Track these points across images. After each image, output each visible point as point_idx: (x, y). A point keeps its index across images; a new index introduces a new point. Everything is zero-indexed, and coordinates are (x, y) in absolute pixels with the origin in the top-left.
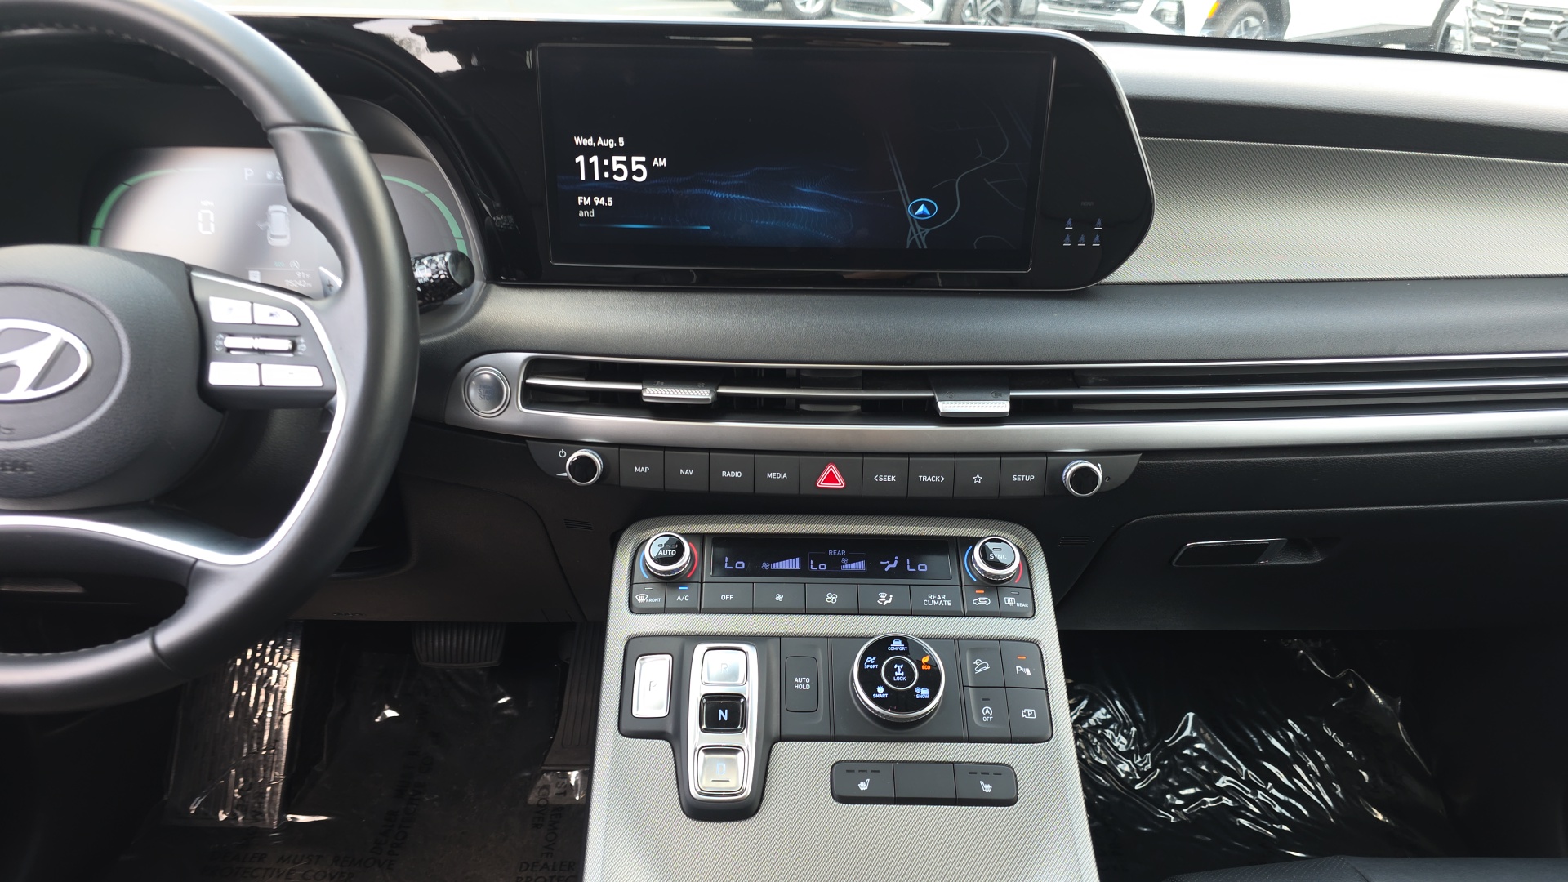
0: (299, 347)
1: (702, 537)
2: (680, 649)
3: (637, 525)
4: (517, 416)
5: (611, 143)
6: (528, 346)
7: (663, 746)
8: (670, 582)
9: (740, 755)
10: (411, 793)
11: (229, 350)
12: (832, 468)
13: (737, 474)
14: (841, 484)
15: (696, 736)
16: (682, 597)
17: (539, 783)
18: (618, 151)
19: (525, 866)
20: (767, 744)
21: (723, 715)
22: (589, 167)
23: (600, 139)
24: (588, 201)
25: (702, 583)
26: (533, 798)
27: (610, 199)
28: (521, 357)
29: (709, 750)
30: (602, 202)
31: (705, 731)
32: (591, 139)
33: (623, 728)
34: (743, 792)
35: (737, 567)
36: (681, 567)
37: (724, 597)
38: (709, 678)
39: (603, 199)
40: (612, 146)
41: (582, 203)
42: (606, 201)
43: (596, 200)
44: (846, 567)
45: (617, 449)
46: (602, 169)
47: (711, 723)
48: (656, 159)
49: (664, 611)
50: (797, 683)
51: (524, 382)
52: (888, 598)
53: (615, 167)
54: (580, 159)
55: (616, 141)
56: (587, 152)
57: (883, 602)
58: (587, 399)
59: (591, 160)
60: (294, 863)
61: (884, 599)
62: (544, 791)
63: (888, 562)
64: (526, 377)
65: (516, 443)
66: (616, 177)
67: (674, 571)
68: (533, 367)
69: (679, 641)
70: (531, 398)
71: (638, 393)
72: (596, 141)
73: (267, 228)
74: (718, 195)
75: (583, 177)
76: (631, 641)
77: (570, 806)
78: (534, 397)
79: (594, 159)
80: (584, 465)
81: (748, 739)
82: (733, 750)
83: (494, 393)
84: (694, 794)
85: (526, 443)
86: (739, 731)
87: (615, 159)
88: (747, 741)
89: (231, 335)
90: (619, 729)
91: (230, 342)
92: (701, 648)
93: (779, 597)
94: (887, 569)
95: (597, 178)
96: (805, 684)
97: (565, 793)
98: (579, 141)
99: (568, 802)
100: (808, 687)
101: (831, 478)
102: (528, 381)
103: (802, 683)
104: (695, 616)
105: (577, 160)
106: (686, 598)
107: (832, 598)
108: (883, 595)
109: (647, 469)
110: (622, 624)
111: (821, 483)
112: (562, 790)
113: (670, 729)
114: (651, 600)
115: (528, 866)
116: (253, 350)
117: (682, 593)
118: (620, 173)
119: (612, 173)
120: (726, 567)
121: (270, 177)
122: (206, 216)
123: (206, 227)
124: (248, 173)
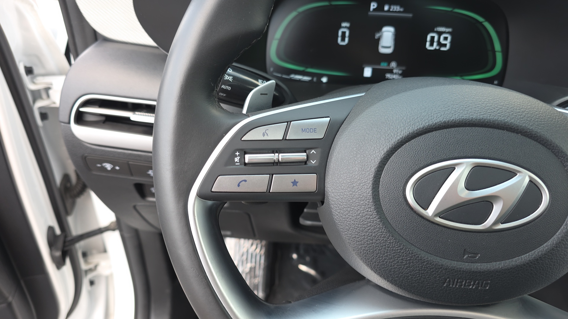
121: (386, 8)
122: (344, 33)
123: (343, 39)
124: (373, 6)
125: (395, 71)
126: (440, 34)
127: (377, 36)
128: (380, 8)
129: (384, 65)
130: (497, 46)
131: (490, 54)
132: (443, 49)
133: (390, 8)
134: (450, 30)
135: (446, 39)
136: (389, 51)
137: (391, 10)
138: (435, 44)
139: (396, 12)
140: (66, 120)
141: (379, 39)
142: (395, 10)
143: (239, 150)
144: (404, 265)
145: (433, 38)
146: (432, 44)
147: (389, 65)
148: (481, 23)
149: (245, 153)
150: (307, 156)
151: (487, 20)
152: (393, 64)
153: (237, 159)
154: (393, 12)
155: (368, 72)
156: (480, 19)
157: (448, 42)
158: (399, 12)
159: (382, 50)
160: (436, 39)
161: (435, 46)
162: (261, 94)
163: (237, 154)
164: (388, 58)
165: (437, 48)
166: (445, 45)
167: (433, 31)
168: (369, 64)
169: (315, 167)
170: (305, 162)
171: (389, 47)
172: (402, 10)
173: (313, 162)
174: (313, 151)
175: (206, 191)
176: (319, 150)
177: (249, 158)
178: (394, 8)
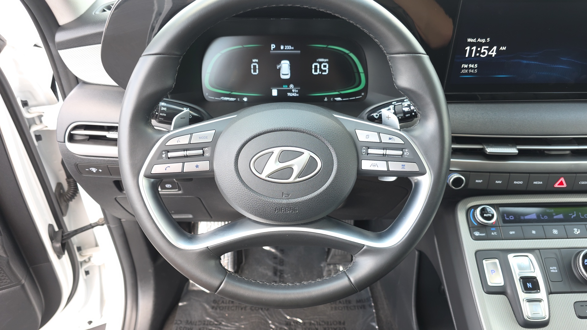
0: (405, 154)
5: (483, 41)
7: (504, 298)
8: (487, 227)
9: (542, 302)
12: (562, 179)
13: (521, 183)
14: (565, 185)
15: (523, 296)
16: (494, 233)
18: (485, 44)
21: (529, 285)
22: (471, 51)
23: (479, 39)
24: (466, 66)
25: (500, 227)
27: (476, 65)
29: (529, 301)
30: (473, 66)
31: (524, 292)
32: (475, 39)
33: (486, 290)
34: (545, 318)
35: (509, 218)
37: (511, 233)
39: (473, 65)
40: (484, 42)
41: (464, 67)
42: (474, 66)
43: (470, 66)
44: (555, 217)
45: (469, 173)
46: (477, 51)
47: (526, 289)
48: (502, 47)
49: (488, 239)
50: (552, 269)
52: (578, 231)
53: (482, 51)
54: (468, 48)
55: (486, 40)
56: (472, 45)
57: (576, 233)
59: (472, 49)
61: (577, 231)
63: (572, 214)
66: (481, 56)
69: (499, 253)
72: (477, 40)
74: (525, 62)
75: (467, 56)
76: (478, 253)
79: (474, 48)
80: (458, 181)
81: (543, 295)
82: (539, 301)
84: (527, 319)
86: (539, 292)
87: (483, 47)
89: (370, 148)
90: (483, 290)
91: (371, 151)
92: (510, 256)
93: (534, 232)
94: (572, 217)
95: (473, 56)
96: (555, 269)
98: (469, 40)
100: (556, 271)
101: (561, 183)
103: (554, 269)
104: (500, 241)
105: (466, 49)
107: (555, 232)
108: (575, 230)
109: (481, 181)
110: (469, 244)
111: (556, 185)
114: (481, 234)
117: (493, 231)
118: (484, 53)
119: (480, 53)
120: (506, 219)
121: (282, 47)
122: (255, 66)
123: (255, 71)
124: (273, 46)
125: (293, 91)
126: (320, 63)
127: (278, 67)
128: (278, 48)
129: (285, 87)
130: (361, 70)
131: (356, 75)
132: (323, 73)
133: (284, 47)
134: (327, 60)
135: (325, 66)
136: (288, 77)
137: (286, 49)
138: (318, 70)
139: (289, 50)
140: (63, 140)
141: (280, 69)
142: (288, 49)
143: (165, 151)
144: (254, 203)
145: (316, 66)
146: (316, 71)
147: (289, 87)
148: (347, 54)
149: (168, 152)
150: (203, 152)
151: (351, 52)
152: (292, 86)
153: (164, 156)
154: (287, 50)
155: (275, 93)
156: (347, 51)
157: (327, 69)
158: (291, 50)
159: (283, 77)
160: (318, 67)
161: (318, 72)
162: (181, 118)
163: (164, 153)
164: (287, 82)
165: (320, 73)
166: (325, 71)
167: (316, 62)
168: (275, 86)
169: (208, 157)
170: (203, 155)
171: (288, 74)
172: (293, 48)
173: (207, 154)
174: (206, 149)
175: (148, 174)
176: (210, 148)
177: (170, 155)
178: (287, 48)
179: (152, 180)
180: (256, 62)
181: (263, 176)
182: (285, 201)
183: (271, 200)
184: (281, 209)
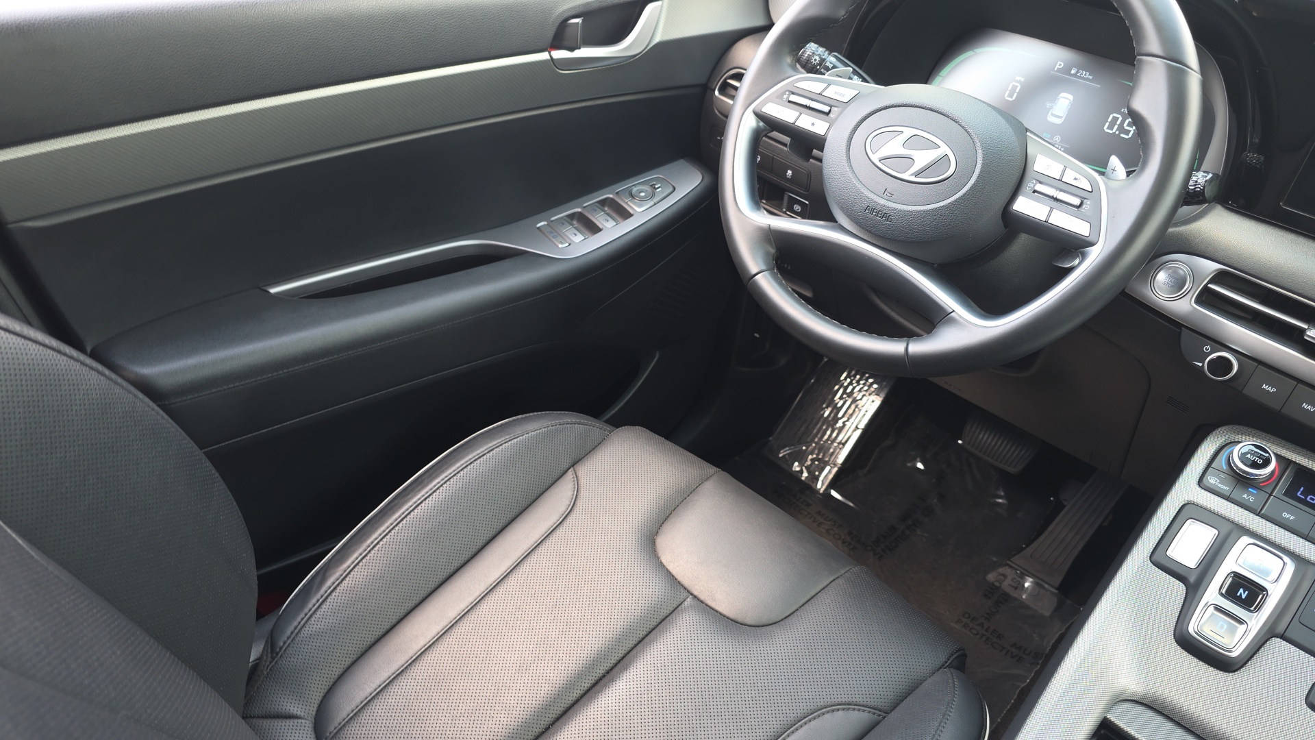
0: (1084, 206)
1: (1289, 462)
2: (1229, 533)
3: (1236, 427)
4: (1184, 306)
6: (1226, 260)
7: (1180, 588)
8: (1242, 480)
9: (1243, 627)
10: (911, 523)
11: (1035, 191)
15: (1212, 594)
16: (1248, 496)
17: (1001, 570)
19: (967, 615)
20: (1269, 633)
21: (1242, 593)
25: (1270, 495)
26: (991, 577)
28: (1215, 266)
29: (1218, 609)
31: (1222, 595)
33: (1155, 557)
34: (1230, 652)
35: (1308, 499)
36: (1261, 475)
37: (1285, 515)
38: (1243, 564)
45: (1256, 364)
47: (1231, 594)
49: (1228, 499)
51: (1206, 286)
58: (1249, 317)
60: (825, 519)
62: (1002, 577)
64: (1210, 282)
65: (1172, 326)
67: (1252, 474)
68: (1219, 278)
69: (1230, 526)
70: (1204, 299)
71: (1303, 331)
73: (1051, 108)
76: (1189, 505)
77: (1016, 599)
78: (1207, 298)
80: (1224, 365)
81: (1256, 621)
82: (1240, 621)
83: (1178, 284)
84: (1191, 630)
85: (1181, 329)
86: (1251, 612)
88: (1254, 621)
89: (1041, 183)
90: (1150, 556)
91: (1039, 187)
92: (1245, 540)
97: (1016, 588)
99: (1015, 595)
102: (1209, 285)
104: (1252, 515)
106: (1251, 499)
109: (1274, 390)
110: (1185, 488)
112: (1015, 585)
113: (1192, 579)
114: (1220, 485)
115: (969, 617)
116: (1052, 197)
117: (1250, 494)
120: (1299, 494)
121: (1073, 72)
122: (1014, 88)
123: (1010, 95)
124: (1059, 65)
126: (1126, 116)
127: (1051, 101)
128: (1065, 70)
132: (1123, 135)
133: (1078, 72)
135: (1131, 124)
136: (1059, 121)
137: (1078, 75)
138: (1116, 127)
139: (1083, 78)
141: (1052, 105)
142: (1083, 76)
143: (790, 91)
145: (1115, 119)
146: (1111, 127)
147: (1051, 137)
149: (793, 93)
150: (830, 111)
153: (785, 96)
154: (1079, 77)
157: (1132, 130)
158: (1086, 80)
159: (1050, 119)
160: (1119, 122)
161: (1115, 130)
163: (787, 93)
164: (1054, 129)
165: (1116, 133)
166: (1127, 132)
167: (1119, 112)
169: (831, 119)
170: (828, 114)
171: (1060, 117)
172: (1091, 77)
173: (831, 115)
174: (836, 109)
175: (758, 110)
176: (840, 109)
177: (793, 98)
178: (1082, 74)
179: (761, 124)
180: (1017, 81)
181: (875, 158)
182: (882, 202)
183: (867, 193)
184: (872, 211)
